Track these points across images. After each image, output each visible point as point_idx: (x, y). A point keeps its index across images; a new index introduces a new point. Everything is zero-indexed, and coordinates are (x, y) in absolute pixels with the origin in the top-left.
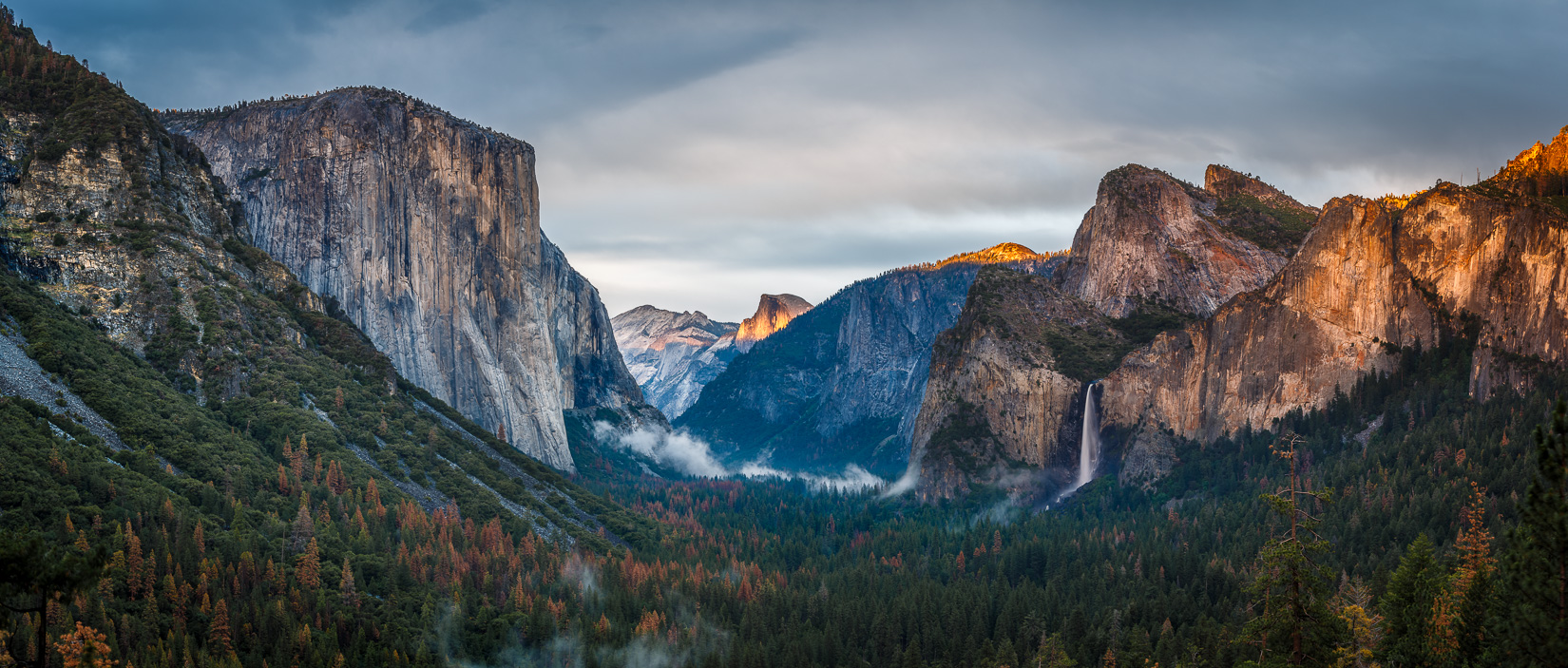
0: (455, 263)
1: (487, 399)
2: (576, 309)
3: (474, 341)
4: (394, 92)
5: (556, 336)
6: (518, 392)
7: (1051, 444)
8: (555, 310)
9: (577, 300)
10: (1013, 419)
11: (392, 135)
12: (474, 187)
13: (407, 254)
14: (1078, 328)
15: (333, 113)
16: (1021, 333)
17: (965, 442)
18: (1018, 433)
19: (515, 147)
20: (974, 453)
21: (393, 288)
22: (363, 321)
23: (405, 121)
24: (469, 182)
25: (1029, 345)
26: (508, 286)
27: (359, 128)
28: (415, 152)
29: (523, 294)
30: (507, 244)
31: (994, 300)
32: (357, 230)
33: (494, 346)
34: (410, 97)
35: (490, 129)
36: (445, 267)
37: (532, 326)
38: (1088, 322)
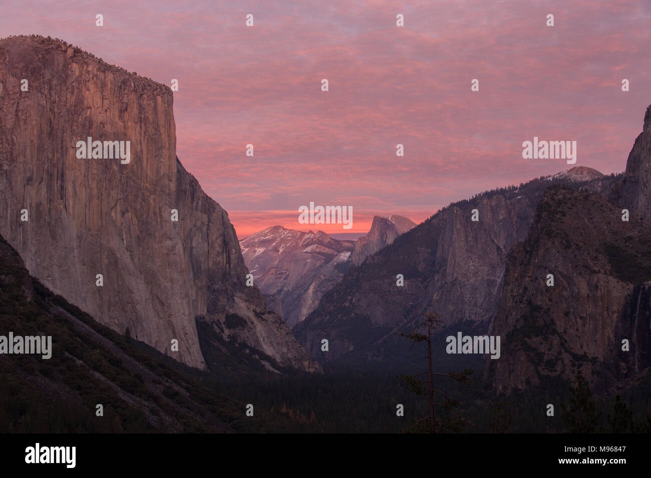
0: (104, 189)
1: (130, 305)
2: (208, 228)
3: (118, 255)
4: (57, 40)
5: (191, 251)
6: (157, 299)
7: (609, 339)
8: (191, 230)
9: (209, 221)
10: (576, 319)
11: (53, 77)
12: (121, 124)
13: (62, 181)
14: (630, 238)
15: (6, 58)
16: (581, 244)
17: (535, 340)
18: (580, 330)
19: (156, 89)
20: (542, 349)
21: (50, 210)
22: (23, 238)
23: (66, 66)
24: (117, 119)
25: (589, 254)
26: (149, 209)
27: (26, 71)
28: (73, 93)
29: (161, 215)
30: (149, 173)
31: (558, 216)
32: (21, 159)
33: (136, 260)
34: (71, 46)
35: (135, 74)
36: (95, 192)
37: (169, 243)
38: (639, 232)
